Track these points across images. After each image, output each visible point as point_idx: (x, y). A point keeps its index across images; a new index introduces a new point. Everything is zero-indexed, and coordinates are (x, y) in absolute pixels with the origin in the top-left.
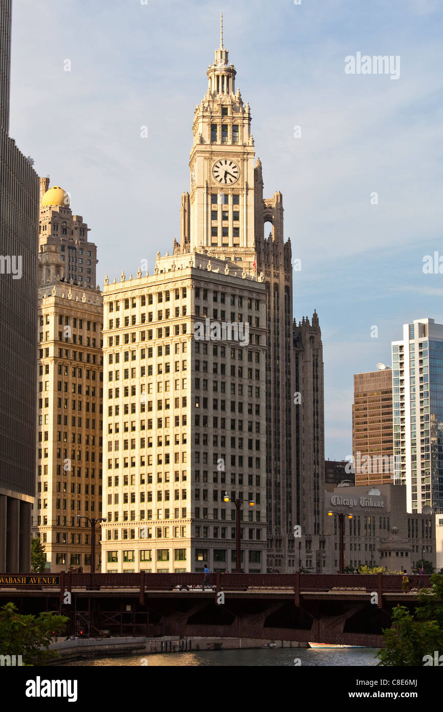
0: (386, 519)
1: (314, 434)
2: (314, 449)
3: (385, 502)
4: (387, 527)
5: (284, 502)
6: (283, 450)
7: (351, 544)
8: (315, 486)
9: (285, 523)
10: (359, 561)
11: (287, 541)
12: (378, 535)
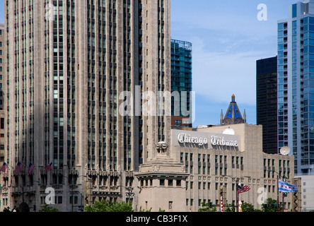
0: (239, 159)
1: (159, 69)
2: (159, 85)
3: (239, 141)
4: (240, 166)
5: (121, 137)
6: (120, 82)
7: (200, 183)
8: (159, 123)
9: (123, 159)
10: (209, 200)
11: (124, 179)
12: (231, 174)
